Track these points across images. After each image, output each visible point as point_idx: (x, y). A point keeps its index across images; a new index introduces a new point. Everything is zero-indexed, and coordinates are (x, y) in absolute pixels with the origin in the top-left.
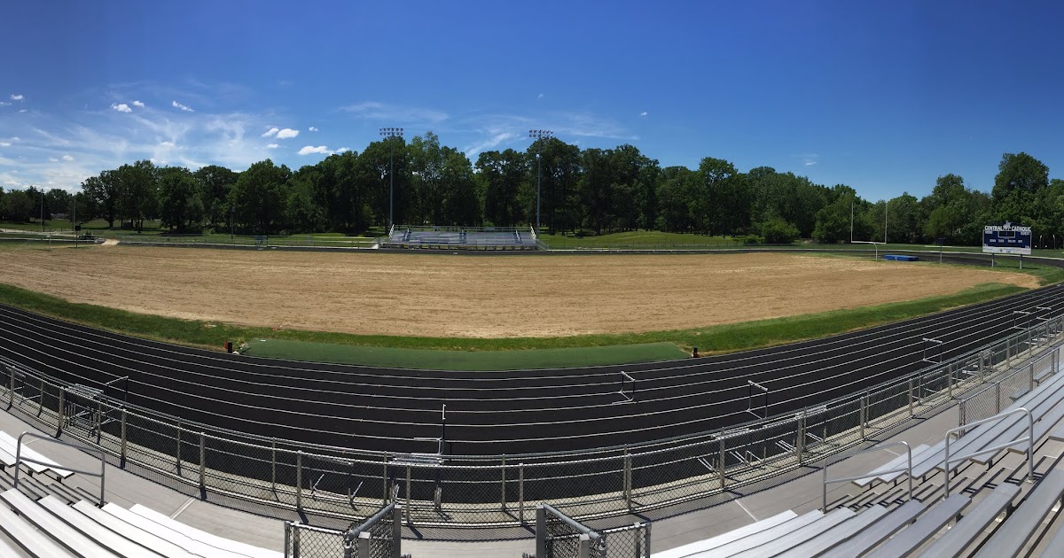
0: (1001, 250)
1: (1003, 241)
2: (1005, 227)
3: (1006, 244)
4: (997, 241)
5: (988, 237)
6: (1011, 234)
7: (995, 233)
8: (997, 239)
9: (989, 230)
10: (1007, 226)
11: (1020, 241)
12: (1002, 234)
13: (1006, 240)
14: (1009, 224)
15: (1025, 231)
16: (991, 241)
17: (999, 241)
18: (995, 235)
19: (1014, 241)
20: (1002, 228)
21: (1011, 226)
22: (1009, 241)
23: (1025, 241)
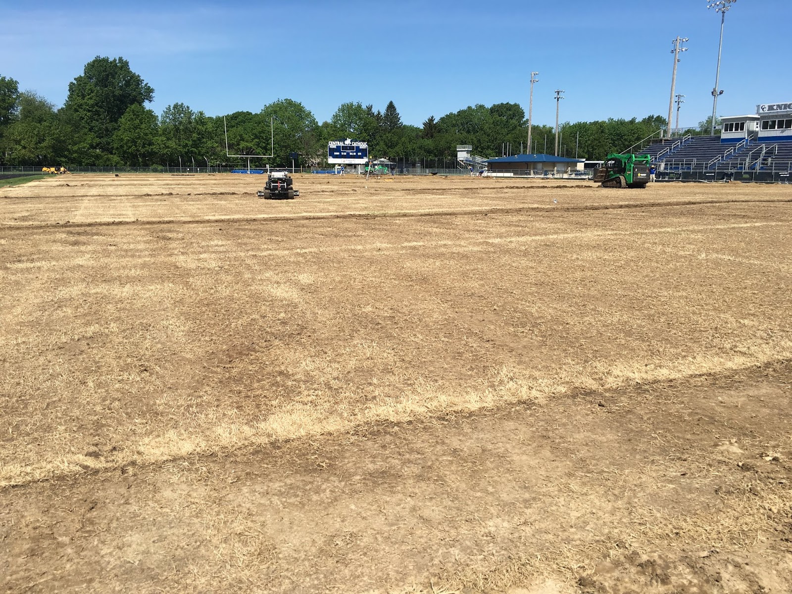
0: (344, 161)
1: (345, 154)
2: (346, 142)
3: (348, 156)
4: (340, 154)
5: (332, 151)
6: (351, 148)
7: (338, 147)
8: (340, 152)
9: (333, 145)
10: (348, 142)
11: (360, 154)
12: (345, 148)
14: (350, 140)
15: (363, 146)
16: (335, 153)
17: (342, 154)
18: (338, 149)
19: (355, 154)
20: (344, 143)
21: (351, 141)
22: (351, 154)
23: (363, 153)
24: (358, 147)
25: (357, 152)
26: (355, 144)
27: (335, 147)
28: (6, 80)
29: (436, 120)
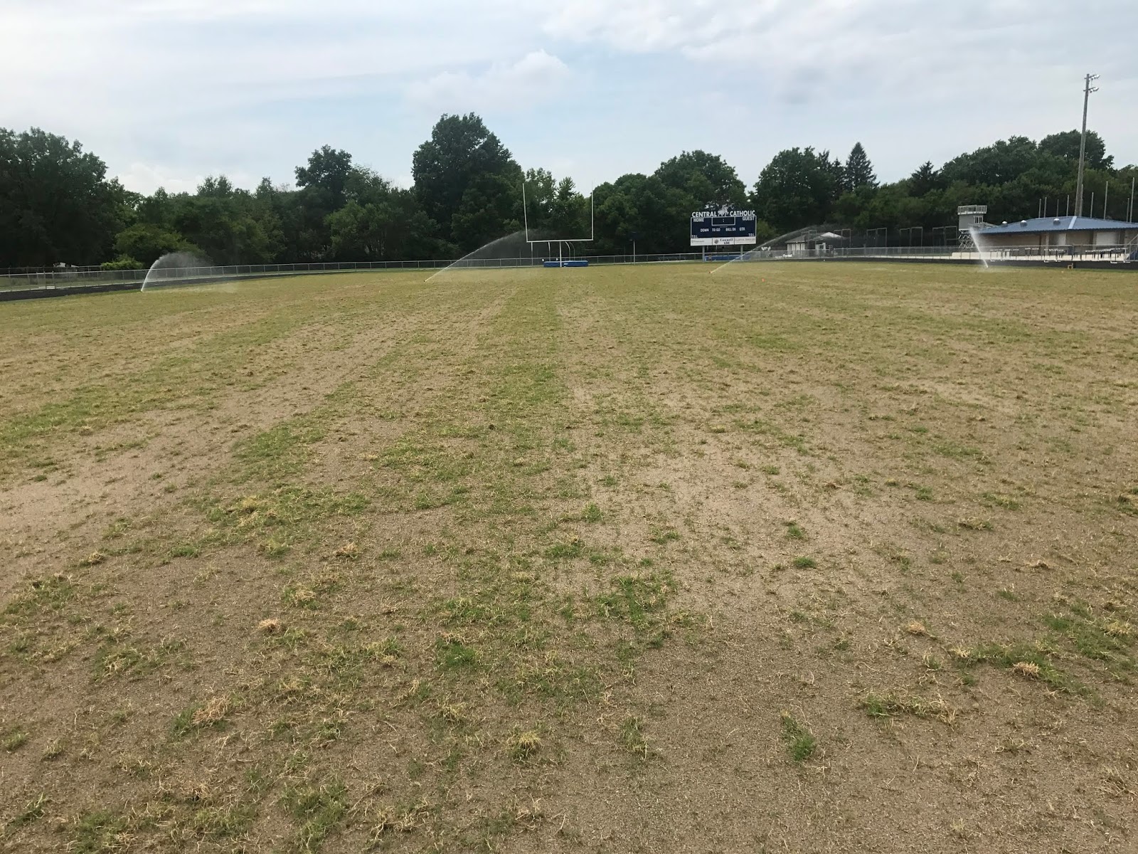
0: (716, 242)
1: (718, 230)
2: (721, 212)
3: (723, 234)
4: (710, 230)
5: (698, 226)
6: (729, 220)
7: (707, 221)
8: (710, 228)
9: (698, 217)
10: (724, 211)
11: (742, 229)
12: (716, 221)
13: (723, 229)
14: (727, 208)
15: (749, 215)
16: (702, 230)
17: (714, 230)
18: (707, 222)
19: (734, 229)
20: (717, 214)
21: (729, 210)
22: (727, 230)
23: (748, 228)
24: (739, 219)
25: (737, 227)
26: (735, 215)
27: (702, 220)
28: (336, 153)
29: (937, 167)
